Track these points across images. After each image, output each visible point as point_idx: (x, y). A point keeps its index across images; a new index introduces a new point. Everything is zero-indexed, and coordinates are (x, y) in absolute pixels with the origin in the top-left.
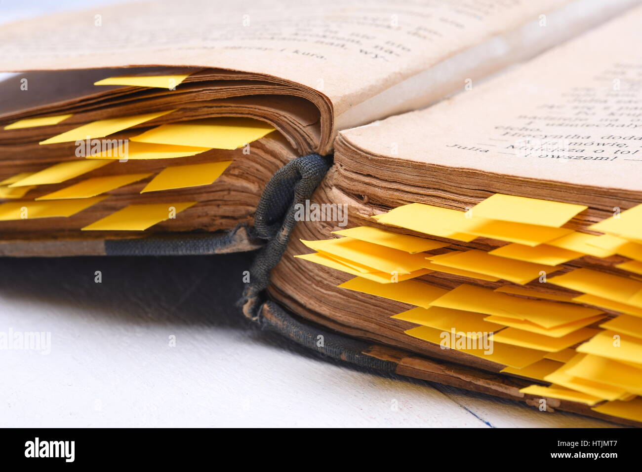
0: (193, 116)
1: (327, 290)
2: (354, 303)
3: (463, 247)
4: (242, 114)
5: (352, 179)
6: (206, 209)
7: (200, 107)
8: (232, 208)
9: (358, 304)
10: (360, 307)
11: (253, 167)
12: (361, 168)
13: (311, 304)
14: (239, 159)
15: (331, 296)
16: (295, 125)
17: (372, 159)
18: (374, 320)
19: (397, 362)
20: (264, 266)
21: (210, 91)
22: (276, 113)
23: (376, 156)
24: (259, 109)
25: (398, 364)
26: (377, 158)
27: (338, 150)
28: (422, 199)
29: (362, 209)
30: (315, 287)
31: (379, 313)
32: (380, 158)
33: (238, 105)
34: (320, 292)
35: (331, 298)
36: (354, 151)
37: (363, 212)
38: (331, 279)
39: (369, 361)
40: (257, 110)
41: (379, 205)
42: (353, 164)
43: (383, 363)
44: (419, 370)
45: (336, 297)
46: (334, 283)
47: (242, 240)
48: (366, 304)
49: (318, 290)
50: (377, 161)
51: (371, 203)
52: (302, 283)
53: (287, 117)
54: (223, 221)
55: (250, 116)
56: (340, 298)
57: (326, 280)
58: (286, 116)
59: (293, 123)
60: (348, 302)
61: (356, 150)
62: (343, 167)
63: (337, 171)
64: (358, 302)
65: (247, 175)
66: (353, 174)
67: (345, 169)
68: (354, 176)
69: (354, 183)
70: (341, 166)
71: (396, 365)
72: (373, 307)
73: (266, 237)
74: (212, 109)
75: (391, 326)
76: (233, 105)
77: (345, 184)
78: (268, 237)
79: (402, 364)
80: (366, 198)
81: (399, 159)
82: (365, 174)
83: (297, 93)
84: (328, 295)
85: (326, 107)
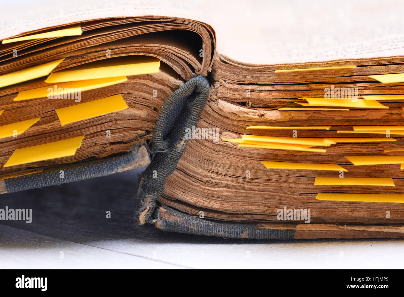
0: (80, 62)
1: (215, 188)
2: (242, 193)
3: (343, 127)
4: (128, 53)
5: (236, 90)
6: (95, 139)
7: (87, 53)
8: (121, 134)
9: (246, 193)
10: (248, 195)
11: (140, 96)
12: (244, 79)
13: (200, 202)
14: (127, 92)
15: (220, 191)
16: (180, 54)
17: (253, 70)
18: (261, 204)
19: (295, 229)
20: (164, 175)
21: (100, 37)
22: (162, 47)
23: (256, 66)
24: (145, 46)
25: (296, 230)
26: (258, 68)
27: (221, 68)
28: (304, 94)
29: (250, 112)
30: (203, 187)
31: (267, 196)
32: (259, 68)
33: (125, 46)
34: (209, 190)
35: (220, 194)
36: (235, 66)
37: (252, 114)
38: (220, 177)
39: (270, 232)
40: (143, 47)
41: (263, 107)
42: (235, 77)
43: (283, 232)
44: (316, 231)
45: (225, 191)
46: (222, 180)
47: (143, 157)
48: (253, 192)
49: (206, 189)
50: (257, 70)
51: (253, 107)
52: (191, 186)
53: (172, 49)
54: (114, 147)
55: (136, 54)
56: (228, 191)
57: (214, 179)
58: (170, 48)
59: (178, 53)
60: (236, 193)
61: (237, 65)
62: (227, 82)
63: (221, 86)
64: (245, 191)
65: (134, 105)
66: (237, 85)
67: (229, 83)
68: (238, 87)
69: (238, 93)
70: (225, 81)
71: (295, 231)
72: (260, 193)
73: (163, 150)
74: (100, 53)
75: (277, 205)
76: (119, 46)
77: (230, 95)
78: (165, 150)
79: (299, 229)
80: (250, 103)
81: (277, 65)
82: (248, 83)
83: (182, 27)
84: (217, 191)
85: (208, 34)
